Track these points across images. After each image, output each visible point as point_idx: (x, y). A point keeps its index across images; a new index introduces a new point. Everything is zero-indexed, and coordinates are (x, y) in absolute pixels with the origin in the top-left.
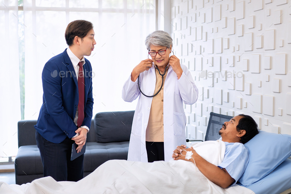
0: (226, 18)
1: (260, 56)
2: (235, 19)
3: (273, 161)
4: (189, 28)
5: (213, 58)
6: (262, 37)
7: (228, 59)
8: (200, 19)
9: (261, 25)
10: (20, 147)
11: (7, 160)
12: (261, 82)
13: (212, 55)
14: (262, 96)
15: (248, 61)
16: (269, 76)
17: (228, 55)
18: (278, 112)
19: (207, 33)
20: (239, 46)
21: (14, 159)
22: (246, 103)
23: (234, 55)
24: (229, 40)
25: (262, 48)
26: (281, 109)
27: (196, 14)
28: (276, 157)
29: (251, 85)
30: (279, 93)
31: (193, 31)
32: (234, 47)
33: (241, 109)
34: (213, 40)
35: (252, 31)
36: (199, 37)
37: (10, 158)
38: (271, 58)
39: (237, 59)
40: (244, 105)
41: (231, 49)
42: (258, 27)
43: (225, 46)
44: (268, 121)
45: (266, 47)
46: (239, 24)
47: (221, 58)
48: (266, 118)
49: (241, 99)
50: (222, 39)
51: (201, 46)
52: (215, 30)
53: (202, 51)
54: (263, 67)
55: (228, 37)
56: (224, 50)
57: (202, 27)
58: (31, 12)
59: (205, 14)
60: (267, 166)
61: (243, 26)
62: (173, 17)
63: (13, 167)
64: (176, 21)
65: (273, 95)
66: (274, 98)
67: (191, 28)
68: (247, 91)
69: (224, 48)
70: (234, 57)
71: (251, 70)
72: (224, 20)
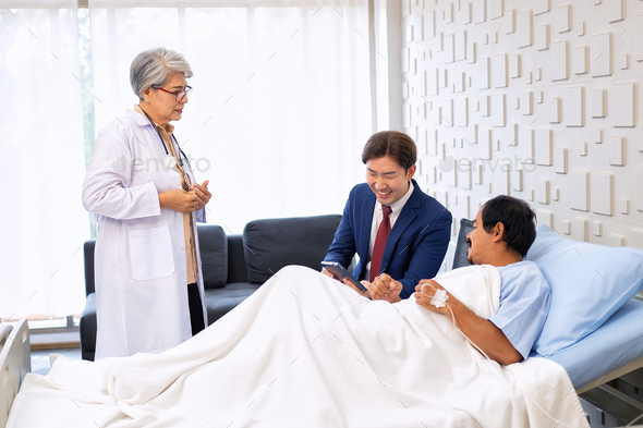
0: (514, 13)
1: (583, 90)
2: (531, 13)
3: (602, 303)
4: (438, 36)
5: (489, 98)
6: (587, 50)
7: (519, 100)
8: (461, 16)
9: (584, 24)
10: (90, 295)
11: (64, 323)
12: (586, 145)
13: (487, 93)
14: (588, 175)
15: (560, 102)
16: (602, 132)
17: (520, 89)
18: (620, 207)
19: (475, 45)
20: (540, 70)
21: (77, 322)
22: (558, 191)
23: (530, 90)
24: (519, 57)
25: (586, 73)
26: (626, 199)
27: (452, 6)
28: (607, 296)
29: (566, 152)
30: (622, 166)
31: (448, 41)
32: (531, 74)
33: (547, 204)
34: (489, 59)
35: (565, 37)
36: (460, 55)
37: (70, 319)
38: (605, 93)
39: (537, 99)
40: (553, 196)
41: (526, 77)
42: (578, 29)
43: (513, 72)
44: (601, 225)
45: (593, 72)
46: (540, 23)
47: (505, 96)
48: (597, 221)
49: (548, 184)
50: (507, 56)
51: (464, 74)
52: (492, 39)
53: (467, 83)
54: (590, 113)
55: (519, 52)
56: (510, 80)
57: (465, 32)
58: (104, 11)
59: (471, 5)
60: (588, 314)
61: (548, 28)
62: (406, 13)
63: (76, 337)
64: (411, 21)
65: (610, 171)
66: (612, 178)
67: (442, 34)
68: (559, 165)
69: (511, 76)
70: (531, 95)
71: (566, 121)
72: (509, 15)
